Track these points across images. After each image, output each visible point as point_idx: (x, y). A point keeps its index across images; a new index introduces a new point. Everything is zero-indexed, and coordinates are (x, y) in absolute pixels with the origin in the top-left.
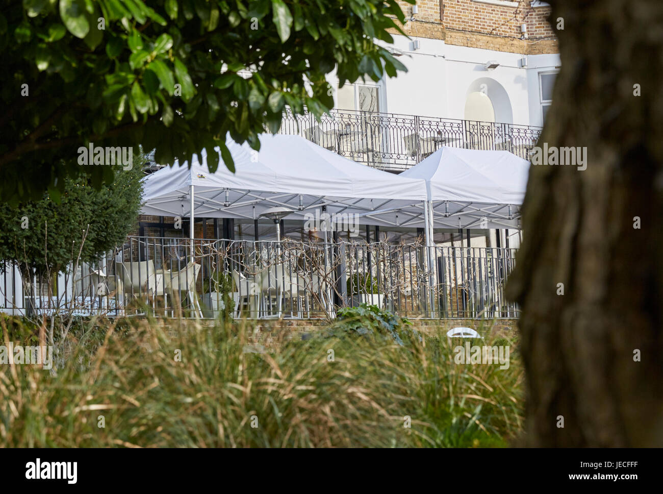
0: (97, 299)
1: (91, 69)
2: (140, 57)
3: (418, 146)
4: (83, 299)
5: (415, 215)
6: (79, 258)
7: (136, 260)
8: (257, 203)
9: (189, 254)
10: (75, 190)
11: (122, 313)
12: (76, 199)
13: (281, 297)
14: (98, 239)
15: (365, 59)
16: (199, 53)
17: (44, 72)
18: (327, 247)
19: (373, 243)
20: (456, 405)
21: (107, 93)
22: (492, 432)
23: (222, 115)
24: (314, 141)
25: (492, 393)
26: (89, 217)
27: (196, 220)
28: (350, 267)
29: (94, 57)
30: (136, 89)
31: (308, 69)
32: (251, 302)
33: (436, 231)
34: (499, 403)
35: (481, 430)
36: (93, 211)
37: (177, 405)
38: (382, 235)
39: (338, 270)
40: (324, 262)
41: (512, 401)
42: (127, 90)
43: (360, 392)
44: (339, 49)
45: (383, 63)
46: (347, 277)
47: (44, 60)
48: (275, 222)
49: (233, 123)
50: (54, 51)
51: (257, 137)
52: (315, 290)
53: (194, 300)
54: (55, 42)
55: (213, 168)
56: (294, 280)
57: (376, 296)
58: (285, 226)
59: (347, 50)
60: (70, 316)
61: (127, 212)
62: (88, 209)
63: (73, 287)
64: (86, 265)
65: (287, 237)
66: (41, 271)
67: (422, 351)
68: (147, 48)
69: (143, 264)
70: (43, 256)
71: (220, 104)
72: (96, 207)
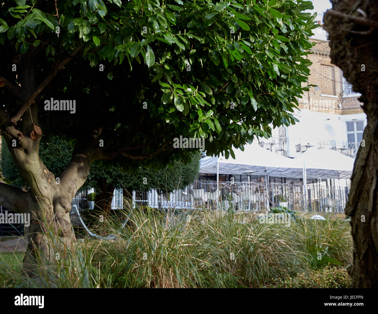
0: (184, 203)
1: (184, 122)
2: (202, 118)
3: (300, 149)
4: (179, 203)
5: (299, 173)
6: (178, 188)
7: (198, 189)
8: (241, 169)
9: (216, 187)
10: (177, 164)
11: (193, 208)
12: (177, 167)
13: (250, 203)
14: (184, 181)
15: (283, 118)
16: (222, 116)
17: (168, 123)
18: (267, 185)
19: (284, 184)
20: (318, 247)
21: (190, 131)
22: (332, 257)
23: (230, 138)
24: (262, 146)
25: (332, 243)
26: (181, 173)
27: (219, 175)
28: (275, 192)
29: (185, 118)
30: (200, 129)
31: (262, 122)
32: (239, 205)
33: (307, 179)
34: (335, 246)
35: (328, 256)
36: (183, 172)
37: (214, 245)
38: (287, 181)
39: (271, 194)
40: (265, 190)
41: (340, 246)
42: (197, 130)
43: (282, 241)
44: (274, 115)
45: (290, 120)
46: (274, 196)
47: (168, 119)
48: (248, 175)
49: (235, 141)
50: (172, 116)
51: (243, 146)
52: (262, 201)
53: (218, 203)
54: (172, 113)
55: (227, 157)
56: (255, 197)
57: (285, 203)
58: (251, 177)
59: (276, 115)
60: (174, 209)
61: (195, 172)
62: (181, 171)
63: (175, 198)
64: (180, 190)
65: (252, 181)
66: (164, 192)
67: (305, 225)
68: (204, 115)
69: (200, 190)
70: (165, 187)
71: (230, 135)
72: (184, 170)
